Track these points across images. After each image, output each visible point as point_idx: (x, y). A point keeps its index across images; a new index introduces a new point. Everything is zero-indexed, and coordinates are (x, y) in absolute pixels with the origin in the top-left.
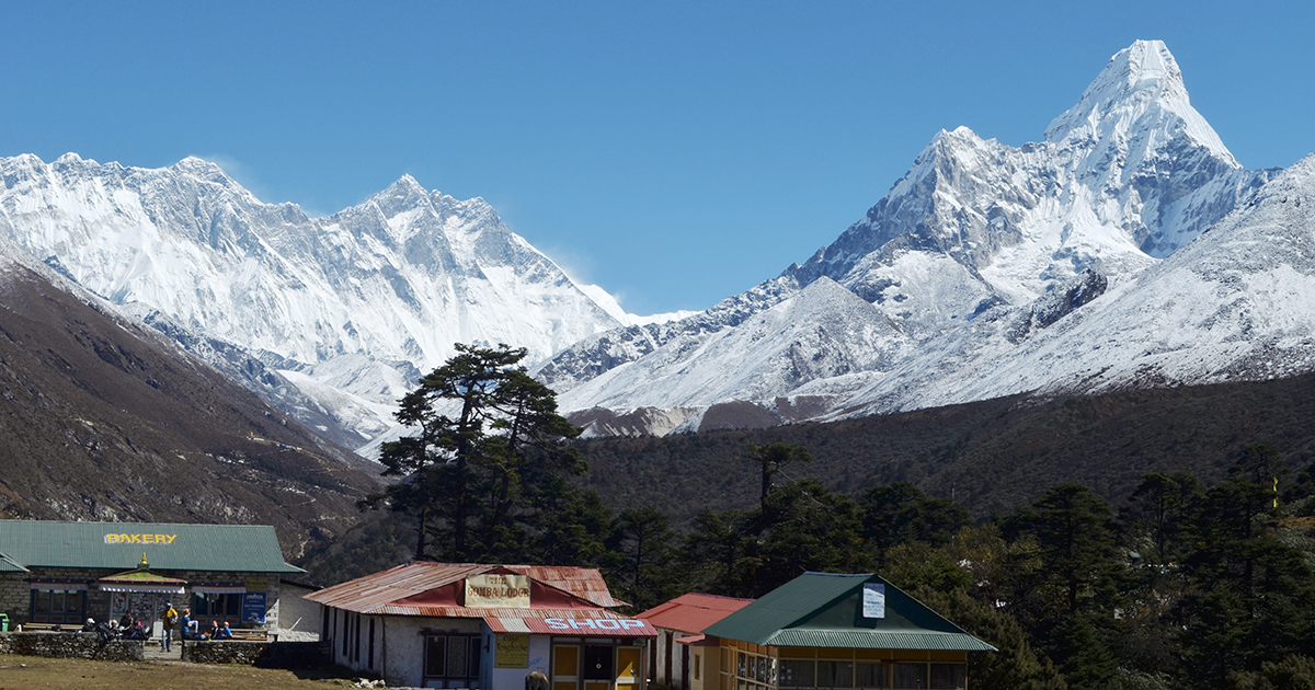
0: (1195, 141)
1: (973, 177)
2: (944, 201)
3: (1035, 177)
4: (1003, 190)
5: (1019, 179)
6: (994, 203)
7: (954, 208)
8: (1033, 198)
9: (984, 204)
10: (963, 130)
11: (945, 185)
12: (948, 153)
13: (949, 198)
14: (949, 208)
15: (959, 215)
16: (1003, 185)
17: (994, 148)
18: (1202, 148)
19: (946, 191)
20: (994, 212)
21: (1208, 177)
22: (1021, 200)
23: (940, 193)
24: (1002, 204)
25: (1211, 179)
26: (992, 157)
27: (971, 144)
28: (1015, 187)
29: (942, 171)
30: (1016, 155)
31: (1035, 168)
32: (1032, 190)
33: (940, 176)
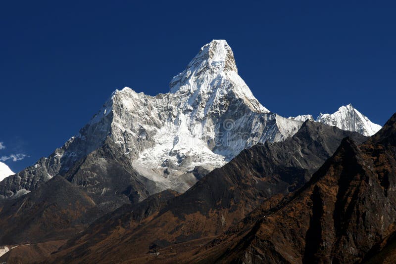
0: (237, 95)
1: (131, 114)
2: (117, 127)
3: (163, 112)
4: (146, 119)
5: (154, 114)
6: (142, 127)
7: (121, 131)
8: (161, 122)
9: (137, 127)
10: (127, 89)
11: (118, 118)
12: (119, 102)
13: (119, 126)
14: (119, 130)
15: (125, 134)
16: (146, 116)
17: (142, 97)
18: (240, 99)
19: (118, 121)
20: (142, 131)
21: (242, 114)
22: (155, 124)
23: (115, 123)
24: (146, 127)
25: (243, 115)
26: (141, 102)
27: (131, 96)
28: (152, 118)
29: (116, 111)
30: (154, 100)
31: (162, 107)
32: (160, 118)
33: (115, 114)
